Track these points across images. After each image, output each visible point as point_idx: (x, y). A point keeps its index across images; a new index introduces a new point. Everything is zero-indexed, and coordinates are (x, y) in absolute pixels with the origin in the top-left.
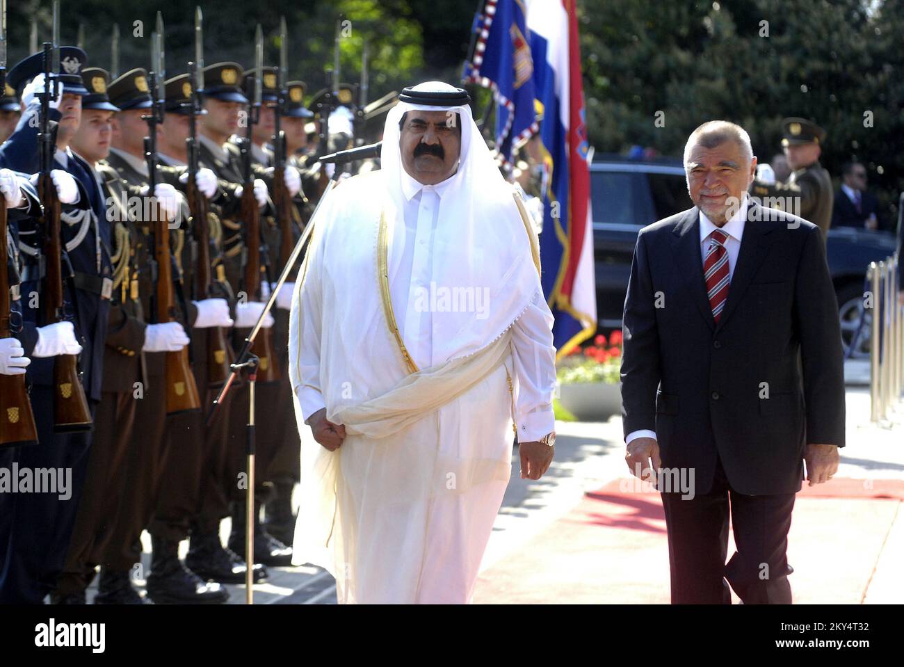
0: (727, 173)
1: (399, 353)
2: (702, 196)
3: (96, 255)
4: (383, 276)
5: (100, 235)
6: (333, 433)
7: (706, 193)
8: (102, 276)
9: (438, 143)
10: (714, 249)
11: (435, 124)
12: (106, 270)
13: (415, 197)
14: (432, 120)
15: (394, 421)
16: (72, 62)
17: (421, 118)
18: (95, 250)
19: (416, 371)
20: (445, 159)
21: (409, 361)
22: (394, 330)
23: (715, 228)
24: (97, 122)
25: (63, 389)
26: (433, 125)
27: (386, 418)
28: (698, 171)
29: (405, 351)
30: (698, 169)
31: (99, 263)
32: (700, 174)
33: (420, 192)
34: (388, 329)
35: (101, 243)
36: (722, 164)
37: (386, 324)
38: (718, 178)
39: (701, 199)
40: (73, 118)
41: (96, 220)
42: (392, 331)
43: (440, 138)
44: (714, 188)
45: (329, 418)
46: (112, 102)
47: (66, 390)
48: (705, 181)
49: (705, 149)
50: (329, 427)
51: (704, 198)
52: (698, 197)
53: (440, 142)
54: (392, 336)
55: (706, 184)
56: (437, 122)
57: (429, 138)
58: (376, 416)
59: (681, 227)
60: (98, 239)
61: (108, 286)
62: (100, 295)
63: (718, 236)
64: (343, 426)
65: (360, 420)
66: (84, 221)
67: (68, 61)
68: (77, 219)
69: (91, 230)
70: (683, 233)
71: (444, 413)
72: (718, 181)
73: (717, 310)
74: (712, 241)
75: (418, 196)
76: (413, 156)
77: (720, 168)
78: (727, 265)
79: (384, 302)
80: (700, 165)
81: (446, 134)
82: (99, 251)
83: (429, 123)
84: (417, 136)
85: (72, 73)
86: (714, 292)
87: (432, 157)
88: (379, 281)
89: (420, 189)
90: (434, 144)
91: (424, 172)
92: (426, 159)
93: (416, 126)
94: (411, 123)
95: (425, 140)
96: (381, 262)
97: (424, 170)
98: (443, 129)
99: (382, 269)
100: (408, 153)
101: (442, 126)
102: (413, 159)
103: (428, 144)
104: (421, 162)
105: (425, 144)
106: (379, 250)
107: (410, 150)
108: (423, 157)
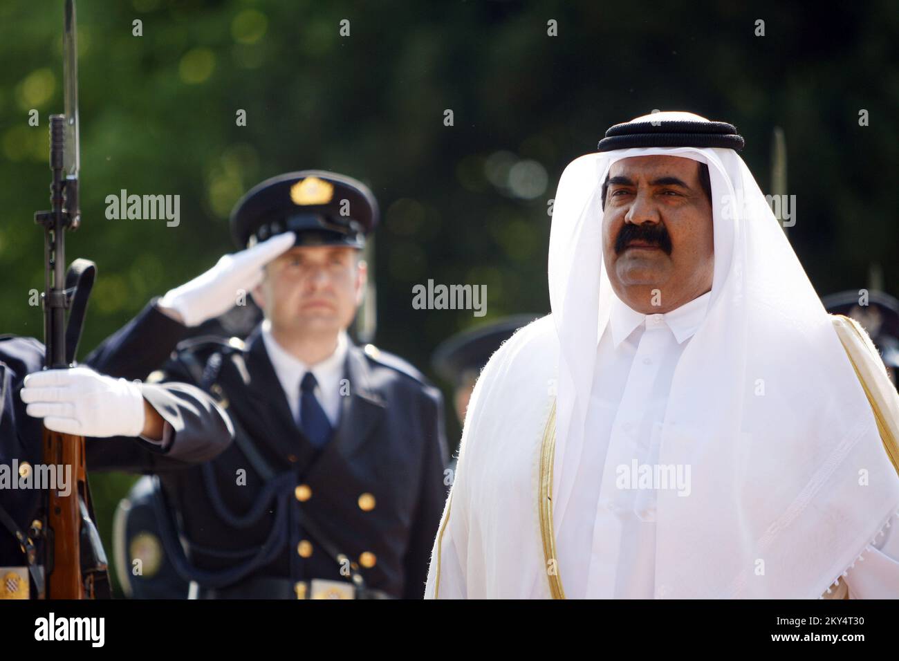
4: (545, 498)
9: (655, 219)
11: (650, 184)
13: (629, 339)
14: (642, 175)
17: (625, 175)
20: (674, 254)
26: (645, 186)
33: (641, 329)
43: (662, 208)
53: (661, 218)
56: (653, 179)
57: (637, 211)
75: (633, 339)
76: (613, 253)
81: (675, 203)
83: (638, 183)
84: (619, 210)
87: (646, 252)
88: (537, 509)
89: (639, 323)
90: (648, 222)
91: (633, 286)
92: (635, 258)
93: (619, 193)
94: (611, 188)
95: (629, 217)
96: (544, 470)
97: (631, 281)
98: (670, 193)
99: (544, 485)
100: (607, 252)
101: (665, 187)
102: (615, 261)
103: (634, 222)
104: (625, 265)
105: (630, 225)
106: (544, 446)
107: (609, 242)
108: (628, 254)
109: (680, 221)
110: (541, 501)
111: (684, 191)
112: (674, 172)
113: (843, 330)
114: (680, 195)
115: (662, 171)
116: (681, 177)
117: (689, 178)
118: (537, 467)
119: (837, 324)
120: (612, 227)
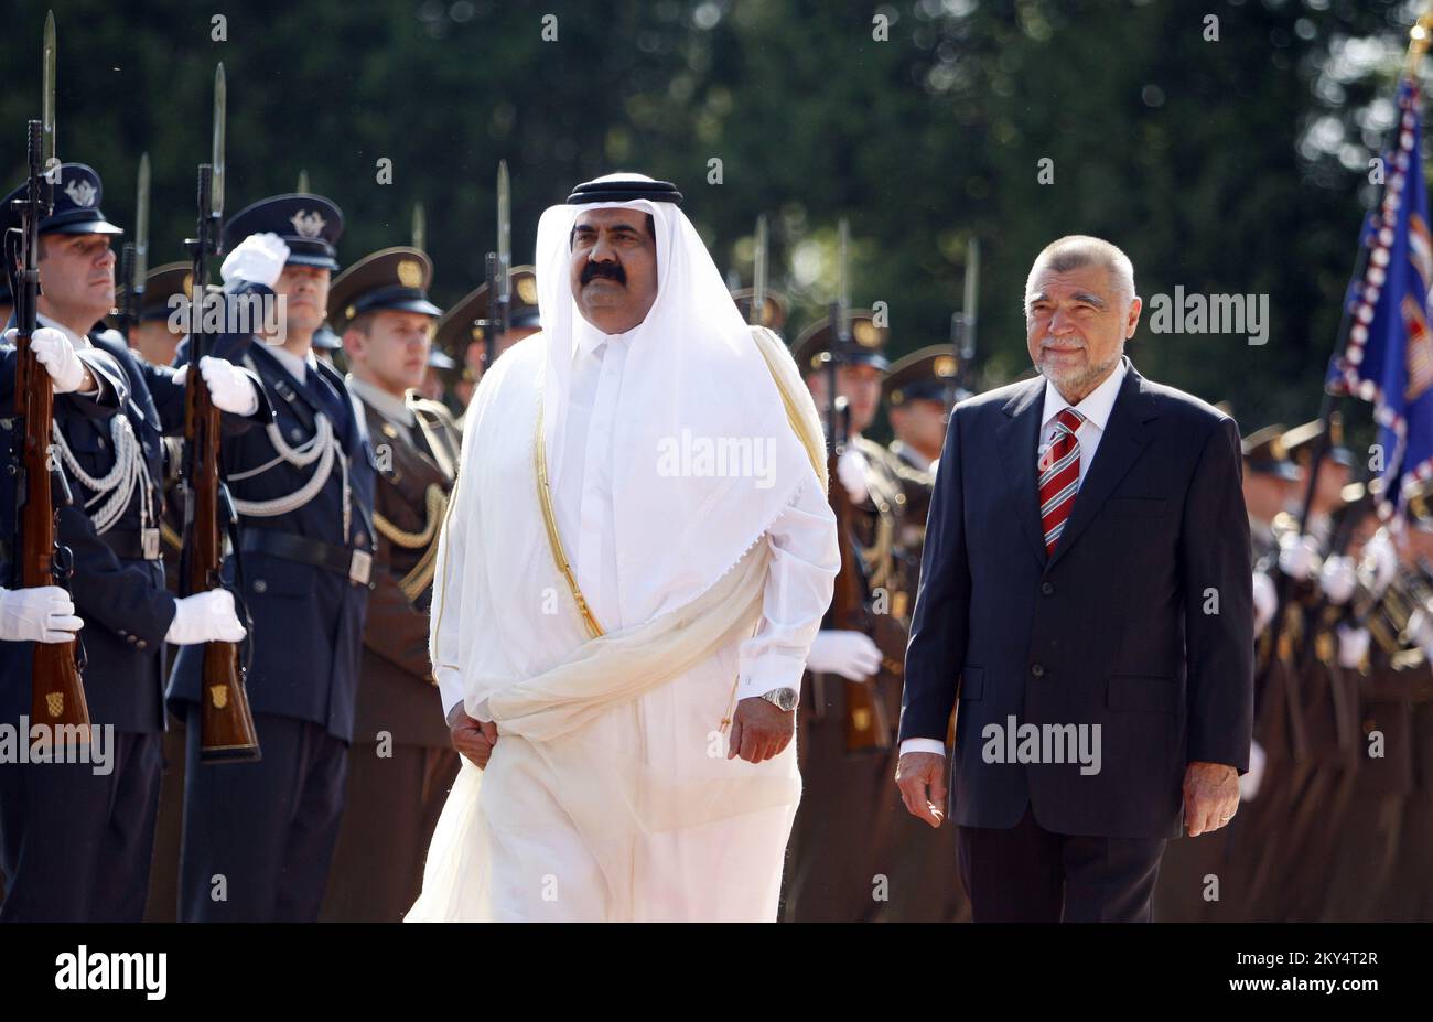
0: (1085, 312)
1: (572, 605)
2: (1045, 349)
3: (341, 514)
4: (542, 485)
5: (351, 483)
6: (479, 735)
7: (1049, 343)
8: (351, 547)
9: (612, 258)
10: (1059, 438)
11: (608, 230)
12: (360, 538)
13: (595, 354)
14: (602, 223)
15: (570, 710)
16: (309, 220)
17: (588, 223)
18: (341, 506)
19: (601, 635)
20: (628, 285)
21: (588, 616)
22: (564, 567)
23: (1065, 405)
24: (404, 331)
25: (214, 695)
26: (604, 232)
27: (552, 708)
28: (1042, 307)
29: (582, 599)
30: (1041, 304)
31: (346, 526)
32: (1043, 312)
33: (604, 346)
34: (555, 568)
35: (352, 498)
36: (1079, 297)
37: (552, 560)
38: (1070, 321)
39: (1043, 354)
40: (309, 305)
41: (343, 460)
42: (561, 569)
43: (618, 250)
44: (1063, 335)
45: (471, 711)
46: (433, 301)
47: (219, 696)
48: (1050, 324)
49: (1055, 273)
50: (470, 725)
51: (1047, 353)
52: (1039, 351)
53: (617, 257)
54: (562, 577)
55: (1051, 328)
56: (609, 227)
57: (597, 252)
58: (539, 703)
59: (1017, 403)
60: (347, 490)
61: (361, 563)
62: (347, 577)
63: (1070, 420)
64: (493, 725)
65: (515, 711)
66: (323, 459)
67: (304, 218)
68: (310, 458)
69: (335, 475)
70: (1017, 412)
71: (649, 703)
72: (1069, 325)
73: (1053, 535)
74: (1058, 426)
75: (599, 352)
76: (579, 285)
77: (1073, 303)
78: (1077, 465)
79: (547, 523)
80: (1045, 298)
81: (628, 245)
82: (347, 508)
83: (598, 230)
84: (583, 252)
85: (309, 235)
86: (1051, 505)
87: (606, 282)
88: (536, 493)
89: (602, 341)
90: (607, 260)
91: (596, 308)
92: (596, 285)
93: (583, 237)
94: (577, 234)
95: (592, 256)
96: (538, 462)
97: (595, 304)
98: (623, 237)
99: (540, 473)
100: (573, 283)
101: (619, 233)
102: (581, 290)
103: (596, 260)
104: (590, 291)
105: (593, 262)
106: (536, 445)
107: (575, 277)
108: (592, 283)
109: (632, 259)
110: (539, 486)
111: (635, 236)
112: (627, 221)
113: (760, 337)
114: (632, 239)
115: (615, 221)
116: (632, 225)
117: (638, 225)
118: (532, 462)
119: (754, 332)
120: (578, 265)
